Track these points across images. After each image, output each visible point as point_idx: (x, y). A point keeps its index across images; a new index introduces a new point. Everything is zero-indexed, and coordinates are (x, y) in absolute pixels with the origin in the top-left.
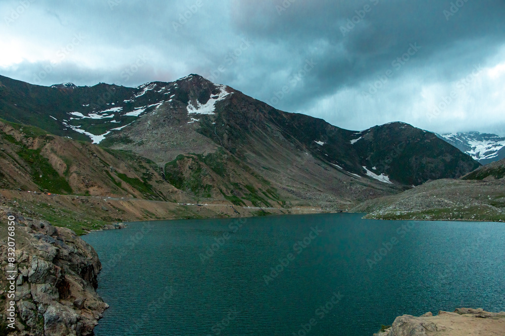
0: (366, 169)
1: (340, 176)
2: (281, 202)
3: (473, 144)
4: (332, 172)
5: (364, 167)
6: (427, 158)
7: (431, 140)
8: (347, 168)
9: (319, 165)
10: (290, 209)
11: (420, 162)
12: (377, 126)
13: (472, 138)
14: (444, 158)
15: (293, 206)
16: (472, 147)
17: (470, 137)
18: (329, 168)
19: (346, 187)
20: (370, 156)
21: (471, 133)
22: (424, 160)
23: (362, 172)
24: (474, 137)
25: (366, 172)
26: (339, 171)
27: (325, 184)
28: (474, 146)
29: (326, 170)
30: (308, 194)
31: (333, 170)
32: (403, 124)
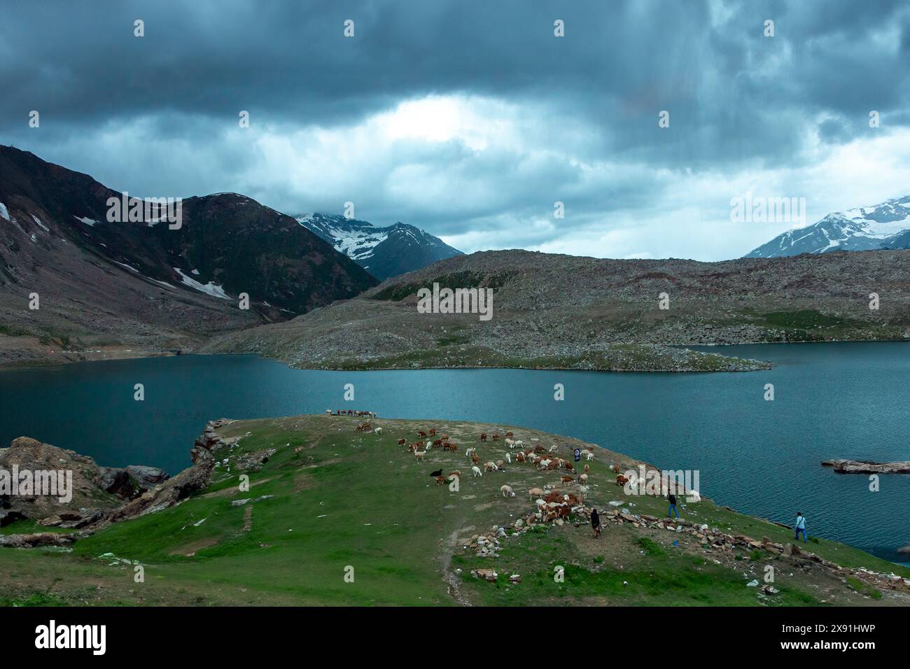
0: (182, 274)
1: (139, 286)
2: (58, 340)
3: (338, 235)
4: (124, 279)
5: (178, 270)
6: (286, 258)
7: (289, 229)
8: (146, 271)
9: (93, 264)
10: (81, 353)
11: (275, 265)
12: (195, 198)
13: (335, 225)
14: (311, 259)
15: (86, 346)
16: (336, 239)
17: (332, 223)
18: (116, 271)
19: (156, 306)
20: (186, 250)
21: (335, 217)
22: (282, 261)
23: (174, 278)
24: (337, 224)
25: (181, 278)
26: (134, 275)
27: (114, 301)
28: (339, 239)
29: (110, 273)
30: (98, 322)
31: (122, 273)
32: (242, 198)
